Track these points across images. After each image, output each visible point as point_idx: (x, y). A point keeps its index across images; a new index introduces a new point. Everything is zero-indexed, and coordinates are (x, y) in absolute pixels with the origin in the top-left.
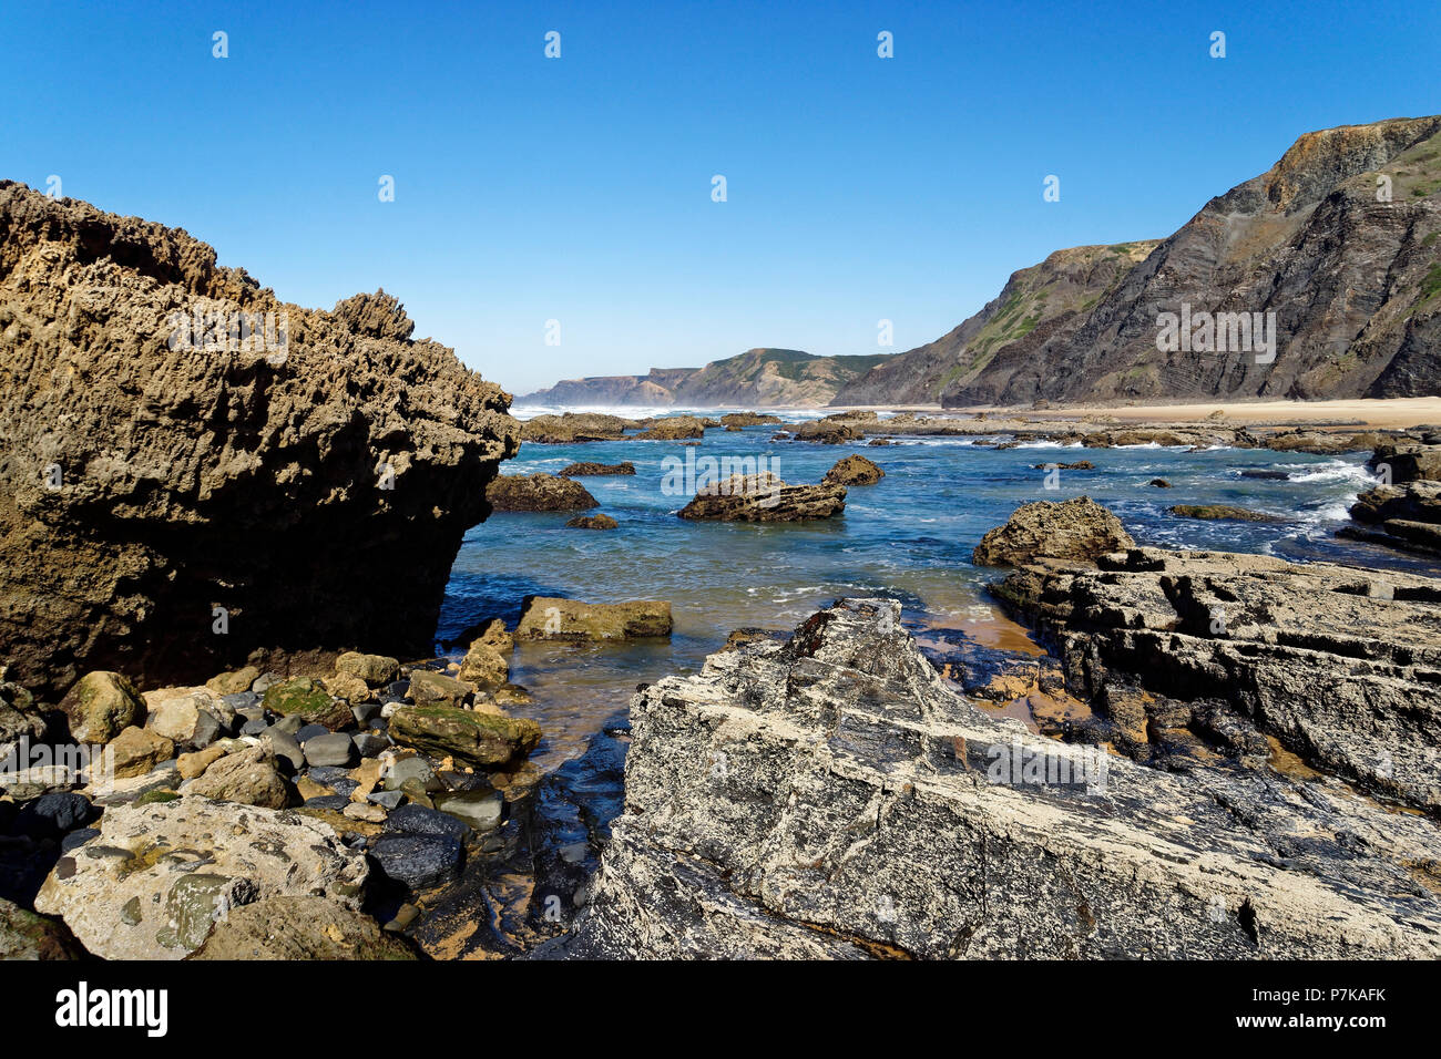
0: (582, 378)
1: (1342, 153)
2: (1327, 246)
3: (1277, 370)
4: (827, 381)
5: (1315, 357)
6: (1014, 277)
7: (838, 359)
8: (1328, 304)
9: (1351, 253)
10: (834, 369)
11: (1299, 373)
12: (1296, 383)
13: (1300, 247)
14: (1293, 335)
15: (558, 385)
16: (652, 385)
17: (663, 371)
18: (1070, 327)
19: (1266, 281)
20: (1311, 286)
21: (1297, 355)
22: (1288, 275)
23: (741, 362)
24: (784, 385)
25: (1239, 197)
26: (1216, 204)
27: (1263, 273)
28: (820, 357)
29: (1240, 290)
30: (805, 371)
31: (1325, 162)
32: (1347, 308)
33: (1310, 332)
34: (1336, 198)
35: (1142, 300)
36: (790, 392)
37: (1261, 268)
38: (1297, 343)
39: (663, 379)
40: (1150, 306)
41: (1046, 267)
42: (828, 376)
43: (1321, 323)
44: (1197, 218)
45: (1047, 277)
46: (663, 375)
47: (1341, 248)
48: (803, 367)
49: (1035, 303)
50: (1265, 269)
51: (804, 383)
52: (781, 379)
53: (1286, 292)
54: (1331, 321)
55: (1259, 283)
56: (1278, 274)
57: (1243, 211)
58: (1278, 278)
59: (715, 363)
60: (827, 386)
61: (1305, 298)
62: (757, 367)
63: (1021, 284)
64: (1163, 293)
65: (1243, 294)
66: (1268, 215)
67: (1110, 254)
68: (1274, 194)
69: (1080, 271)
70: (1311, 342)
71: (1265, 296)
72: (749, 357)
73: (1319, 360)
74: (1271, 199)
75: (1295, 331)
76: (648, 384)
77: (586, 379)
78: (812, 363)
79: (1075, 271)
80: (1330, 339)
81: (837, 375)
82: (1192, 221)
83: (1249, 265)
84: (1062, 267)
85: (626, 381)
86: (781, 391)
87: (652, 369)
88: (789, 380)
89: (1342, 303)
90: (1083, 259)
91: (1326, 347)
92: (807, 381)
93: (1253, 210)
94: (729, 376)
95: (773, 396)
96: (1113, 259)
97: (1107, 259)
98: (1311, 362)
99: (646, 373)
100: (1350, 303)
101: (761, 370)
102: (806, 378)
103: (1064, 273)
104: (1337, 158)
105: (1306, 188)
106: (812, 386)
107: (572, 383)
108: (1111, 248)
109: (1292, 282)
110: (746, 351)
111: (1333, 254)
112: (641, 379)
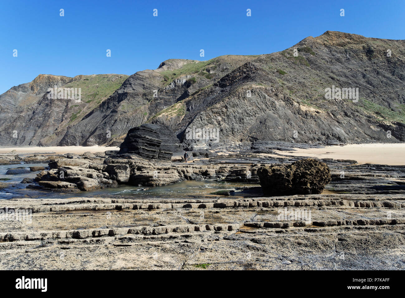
1: (50, 82)
2: (47, 105)
3: (34, 138)
5: (45, 135)
8: (48, 121)
9: (53, 108)
11: (40, 139)
12: (40, 142)
13: (40, 104)
14: (39, 128)
19: (30, 113)
20: (43, 115)
21: (40, 134)
22: (37, 112)
25: (21, 88)
26: (15, 88)
27: (30, 110)
29: (23, 114)
31: (46, 83)
32: (53, 122)
33: (43, 128)
38: (40, 130)
43: (46, 126)
44: (8, 91)
47: (51, 106)
50: (30, 109)
53: (36, 116)
54: (49, 125)
55: (28, 113)
56: (34, 111)
57: (23, 92)
58: (34, 112)
61: (42, 118)
65: (23, 116)
66: (31, 94)
68: (32, 88)
70: (44, 131)
71: (30, 117)
74: (31, 90)
75: (39, 127)
80: (49, 130)
83: (25, 107)
89: (51, 120)
91: (48, 132)
93: (26, 92)
98: (44, 136)
100: (53, 121)
104: (49, 82)
105: (41, 89)
109: (38, 114)
111: (49, 107)
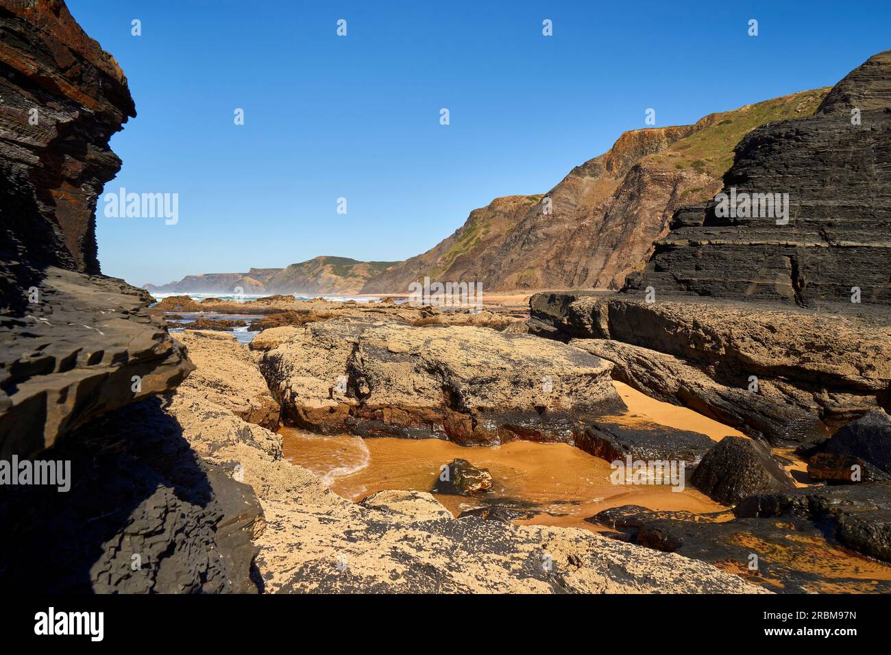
0: (202, 274)
1: (644, 141)
2: (632, 197)
3: (604, 272)
4: (364, 278)
5: (625, 264)
6: (472, 213)
7: (373, 263)
8: (631, 231)
9: (644, 201)
10: (369, 270)
11: (616, 273)
12: (613, 280)
13: (618, 197)
14: (614, 250)
15: (185, 279)
16: (251, 279)
17: (259, 270)
18: (496, 244)
19: (600, 218)
20: (623, 220)
21: (615, 262)
22: (611, 214)
23: (310, 265)
24: (336, 280)
25: (589, 167)
26: (577, 171)
27: (599, 212)
28: (362, 262)
29: (586, 222)
30: (350, 271)
31: (636, 148)
32: (642, 234)
33: (622, 249)
34: (637, 168)
35: (534, 227)
36: (339, 285)
37: (597, 209)
38: (615, 255)
39: (259, 276)
40: (538, 231)
41: (490, 208)
42: (366, 274)
43: (628, 243)
44: (566, 179)
45: (491, 214)
46: (259, 273)
47: (639, 198)
48: (350, 268)
49: (483, 230)
50: (599, 210)
51: (349, 279)
52: (334, 276)
53: (610, 224)
54: (633, 242)
55: (597, 218)
56: (607, 213)
57: (592, 176)
58: (606, 216)
59: (293, 265)
60: (363, 281)
61: (620, 228)
62: (320, 268)
63: (476, 218)
64: (546, 224)
65: (587, 225)
66: (606, 179)
67: (527, 201)
68: (609, 167)
69: (509, 211)
70: (623, 255)
71: (600, 225)
72: (315, 262)
73: (626, 265)
74: (607, 169)
75: (614, 248)
76: (248, 279)
77: (206, 275)
78: (356, 266)
79: (507, 211)
80: (633, 253)
81: (371, 274)
82: (564, 181)
83: (593, 208)
84: (499, 208)
85: (234, 276)
86: (334, 284)
87: (252, 269)
88: (339, 277)
89: (639, 231)
90: (511, 203)
91: (630, 258)
92: (351, 278)
93: (597, 175)
94: (302, 273)
95: (328, 287)
96: (528, 204)
97: (525, 204)
98: (622, 267)
99: (247, 271)
100: (644, 231)
101: (322, 271)
102: (351, 276)
103: (500, 212)
104: (642, 147)
106: (354, 280)
107: (195, 277)
108: (528, 198)
109: (614, 218)
110: (314, 258)
111: (635, 201)
112: (245, 275)
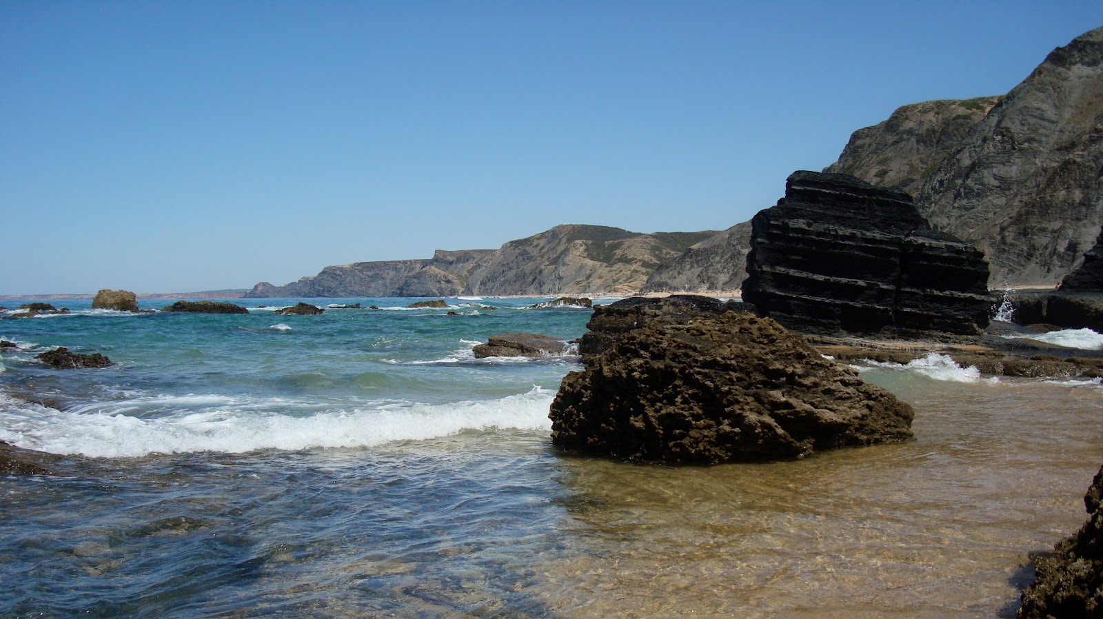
0: (353, 262)
4: (645, 264)
6: (855, 136)
7: (661, 237)
10: (653, 249)
15: (323, 272)
16: (437, 271)
17: (451, 253)
23: (542, 242)
24: (593, 270)
26: (1059, 56)
28: (639, 234)
30: (619, 252)
35: (976, 165)
36: (600, 277)
39: (451, 263)
40: (986, 172)
41: (891, 125)
42: (647, 257)
44: (1038, 71)
45: (891, 138)
46: (450, 258)
48: (617, 246)
49: (876, 169)
51: (615, 267)
52: (589, 262)
57: (1088, 65)
59: (512, 243)
60: (644, 270)
62: (562, 247)
63: (862, 146)
64: (1000, 158)
65: (1078, 160)
67: (962, 111)
69: (928, 130)
72: (553, 235)
76: (434, 269)
77: (359, 264)
78: (628, 242)
79: (922, 130)
81: (655, 256)
82: (1033, 75)
84: (908, 125)
85: (408, 266)
86: (589, 277)
87: (438, 252)
88: (598, 264)
90: (931, 116)
92: (620, 265)
93: (1098, 63)
94: (530, 258)
95: (580, 281)
96: (966, 117)
97: (958, 117)
99: (431, 256)
101: (566, 252)
102: (620, 260)
103: (910, 132)
106: (627, 270)
107: (340, 269)
108: (965, 104)
110: (550, 228)
112: (425, 263)
